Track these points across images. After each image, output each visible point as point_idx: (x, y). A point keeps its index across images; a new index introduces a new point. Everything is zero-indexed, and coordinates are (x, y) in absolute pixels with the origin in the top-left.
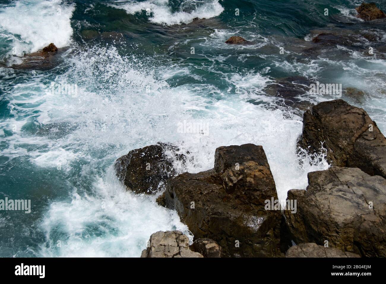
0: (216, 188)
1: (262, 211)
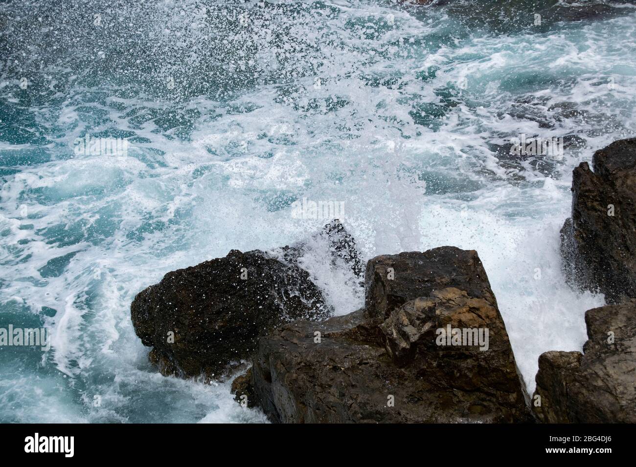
0: (371, 355)
1: (481, 405)
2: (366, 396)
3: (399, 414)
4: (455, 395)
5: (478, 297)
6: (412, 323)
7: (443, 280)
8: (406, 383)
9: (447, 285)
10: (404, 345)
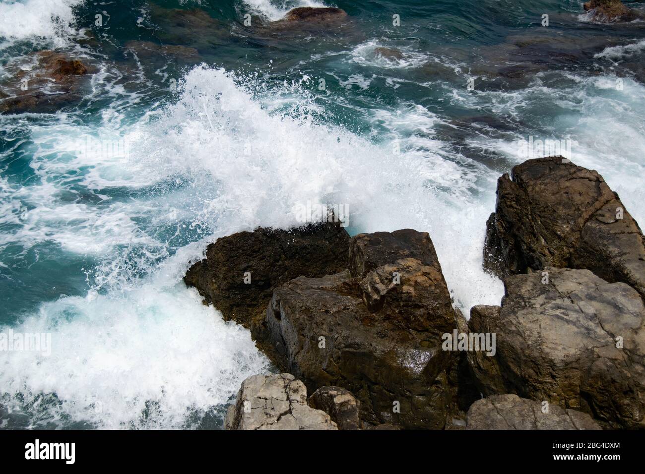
0: (352, 303)
1: (428, 341)
2: (348, 332)
3: (371, 345)
4: (410, 333)
5: (428, 265)
6: (382, 282)
7: (405, 252)
8: (376, 323)
9: (407, 256)
10: (376, 297)
